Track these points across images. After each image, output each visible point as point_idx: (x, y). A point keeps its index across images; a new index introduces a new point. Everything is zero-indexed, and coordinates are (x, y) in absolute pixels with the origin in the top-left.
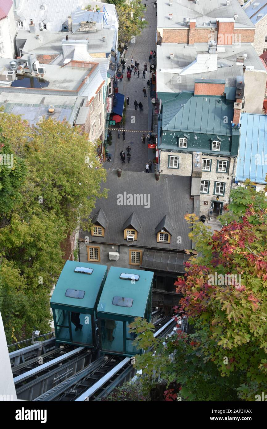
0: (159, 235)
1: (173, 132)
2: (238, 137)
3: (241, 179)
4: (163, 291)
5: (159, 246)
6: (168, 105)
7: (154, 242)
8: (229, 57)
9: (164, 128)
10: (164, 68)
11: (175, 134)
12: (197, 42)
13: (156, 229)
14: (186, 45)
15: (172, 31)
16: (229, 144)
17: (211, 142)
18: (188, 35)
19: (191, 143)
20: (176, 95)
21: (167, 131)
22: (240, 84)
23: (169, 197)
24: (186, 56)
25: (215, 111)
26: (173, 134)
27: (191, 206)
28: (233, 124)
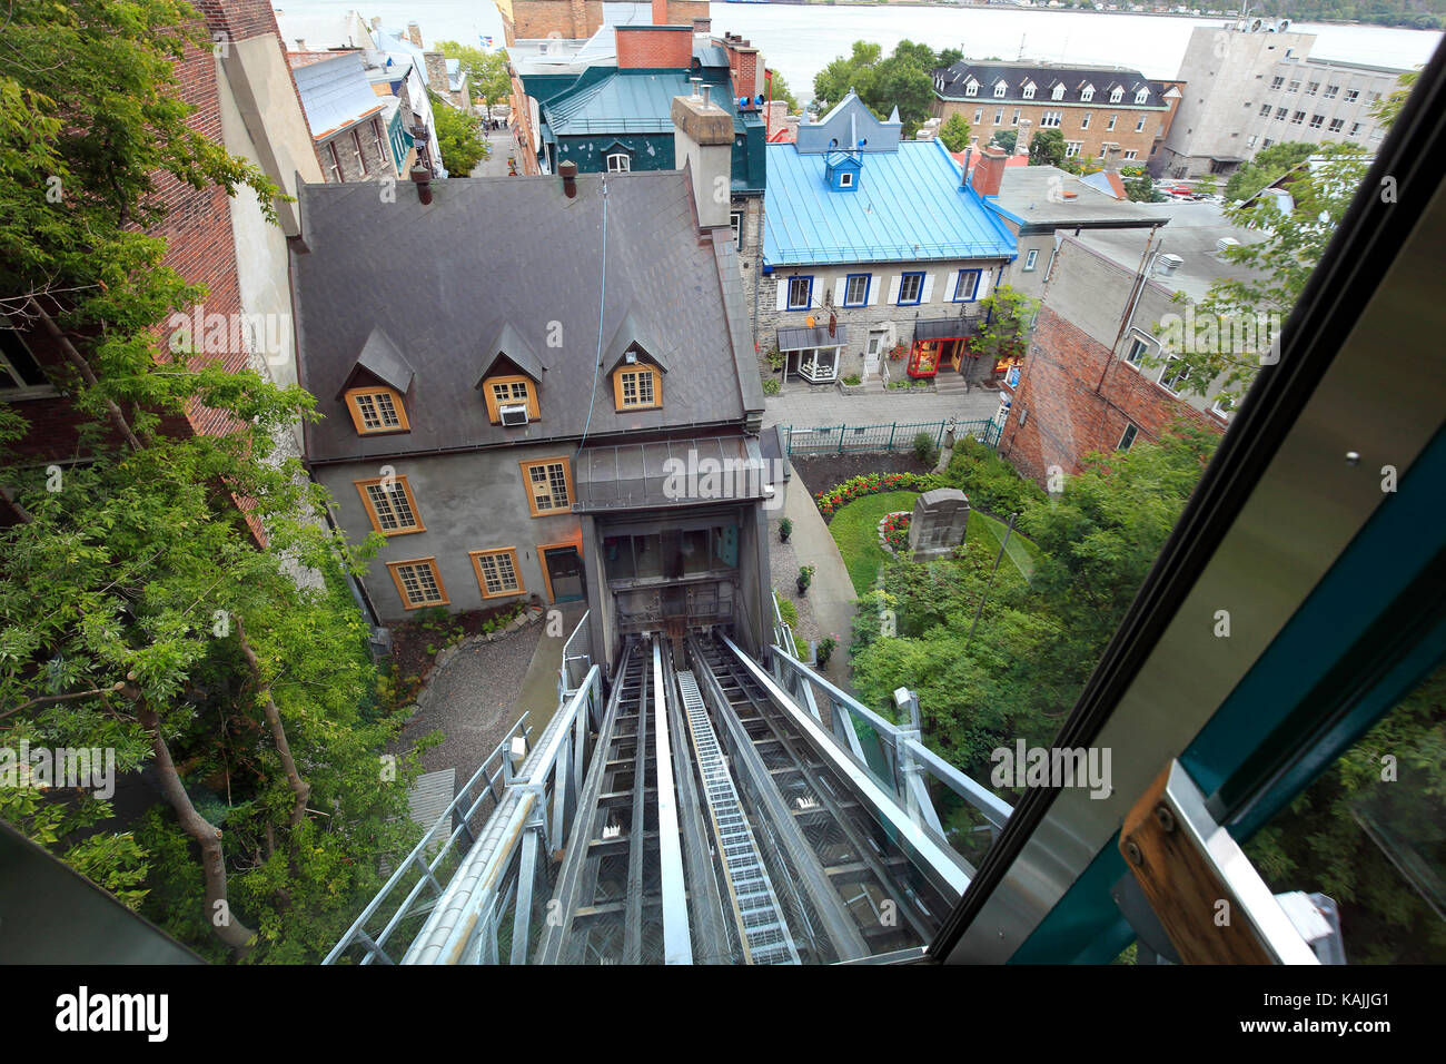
0: (619, 382)
1: (586, 138)
3: (779, 262)
4: (658, 580)
5: (627, 424)
7: (606, 411)
9: (561, 132)
11: (591, 145)
15: (531, 8)
16: (740, 158)
18: (572, 15)
19: (639, 164)
21: (568, 139)
23: (624, 248)
26: (588, 147)
27: (708, 269)
28: (744, 100)
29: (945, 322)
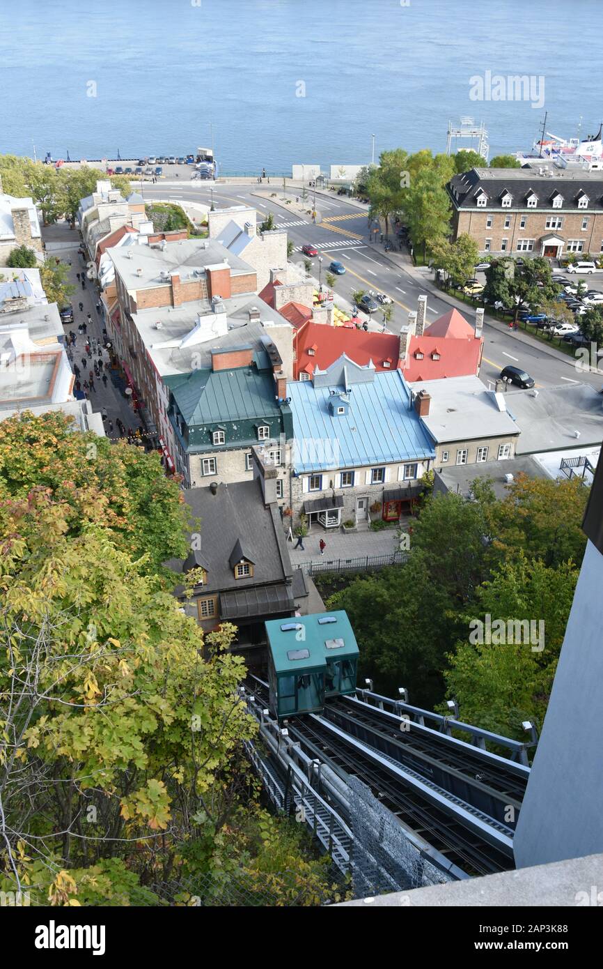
0: (236, 568)
1: (202, 426)
2: (290, 415)
3: (302, 471)
4: (249, 645)
5: (239, 584)
6: (180, 392)
7: (231, 580)
8: (232, 315)
9: (190, 423)
10: (156, 342)
12: (185, 302)
13: (229, 561)
14: (170, 308)
15: (148, 292)
16: (279, 427)
17: (256, 429)
18: (172, 294)
19: (229, 435)
20: (189, 377)
21: (193, 427)
22: (270, 346)
23: (236, 514)
24: (177, 322)
25: (248, 387)
26: (204, 429)
27: (269, 519)
28: (281, 400)
29: (400, 491)
